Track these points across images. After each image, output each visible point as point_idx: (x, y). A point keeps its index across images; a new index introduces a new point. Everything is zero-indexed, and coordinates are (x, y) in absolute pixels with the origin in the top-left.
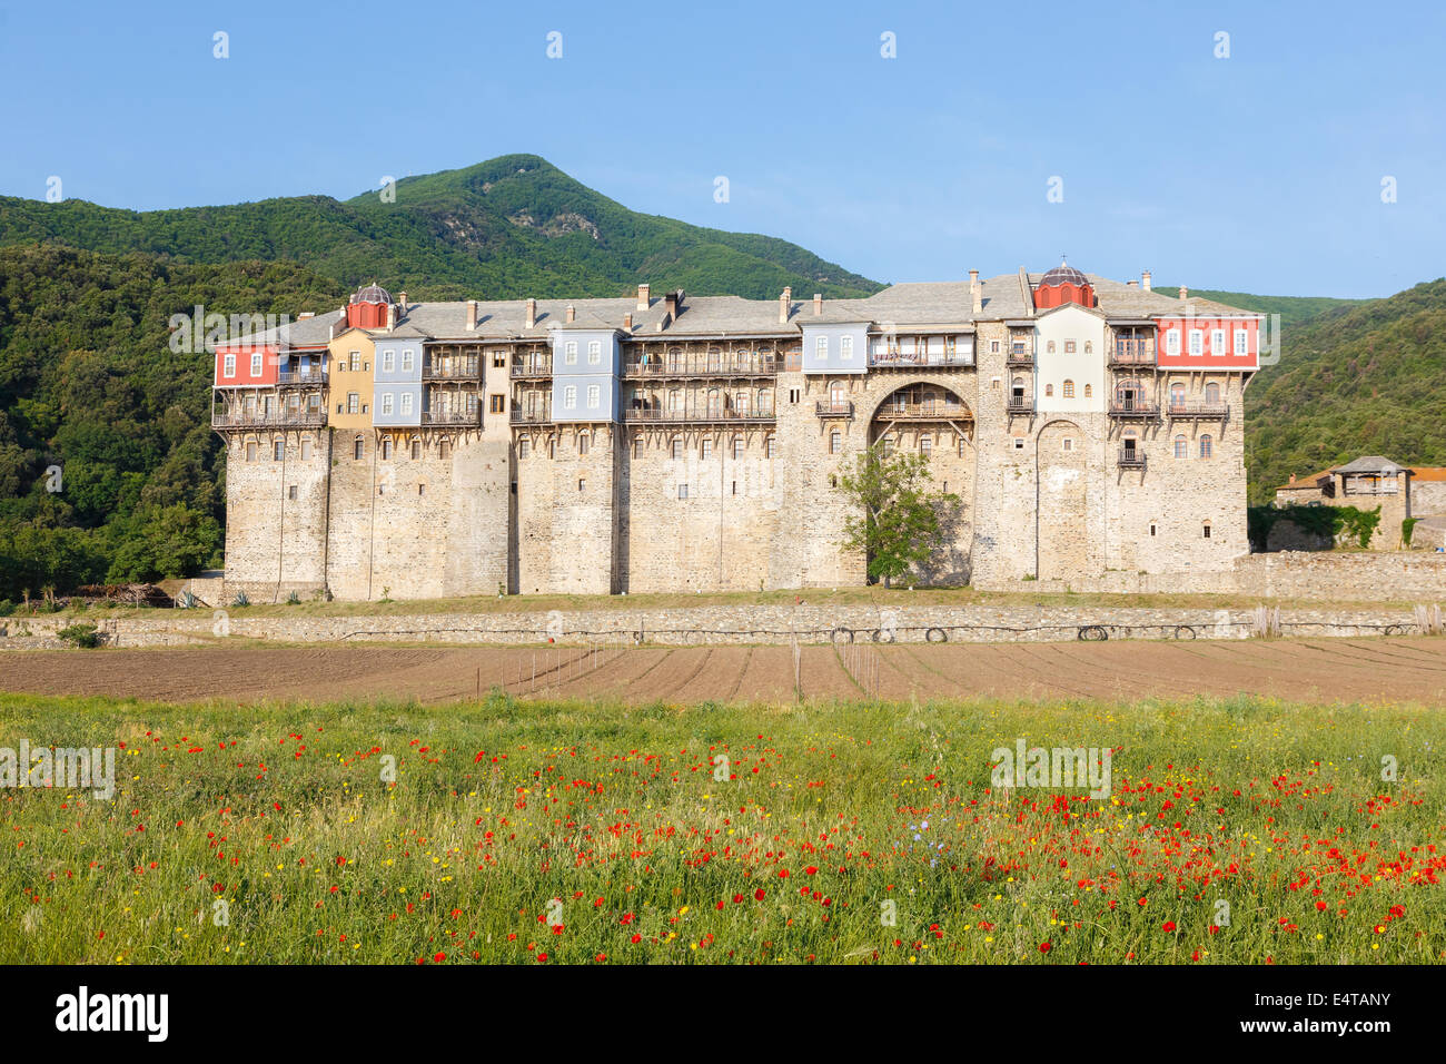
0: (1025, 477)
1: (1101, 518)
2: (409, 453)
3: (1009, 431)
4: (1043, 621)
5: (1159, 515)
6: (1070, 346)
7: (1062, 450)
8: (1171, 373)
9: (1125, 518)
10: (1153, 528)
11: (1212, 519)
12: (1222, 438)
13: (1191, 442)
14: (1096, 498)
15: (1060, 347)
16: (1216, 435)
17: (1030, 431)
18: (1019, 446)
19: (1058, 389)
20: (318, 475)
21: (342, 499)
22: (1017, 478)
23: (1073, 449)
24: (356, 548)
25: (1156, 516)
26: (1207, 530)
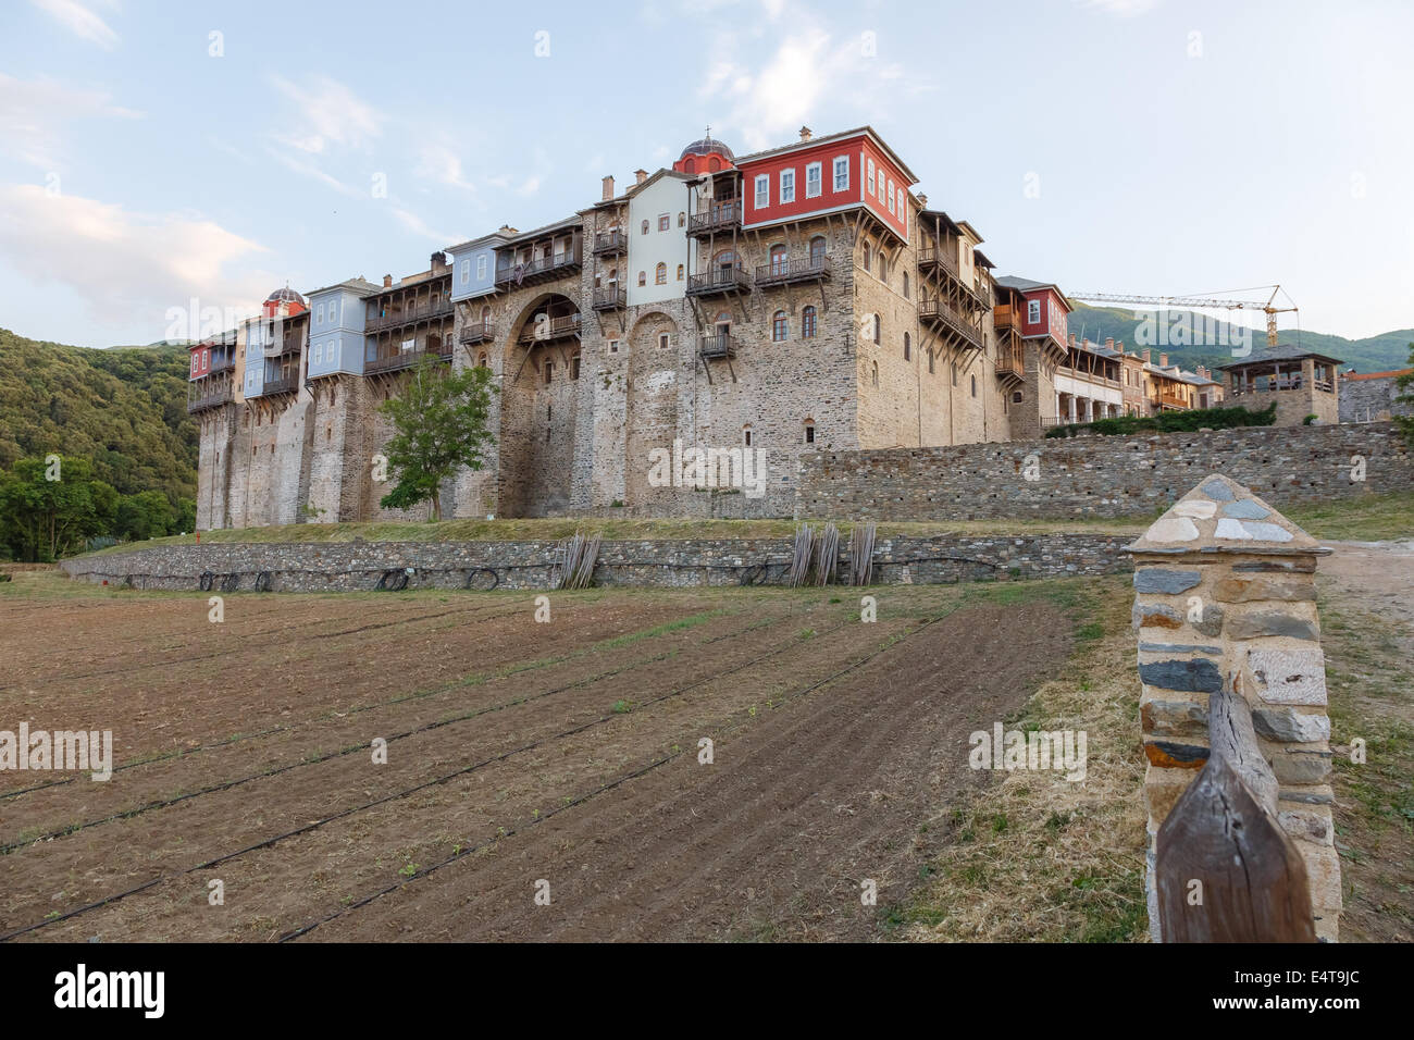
0: (614, 385)
1: (691, 429)
2: (269, 419)
3: (603, 335)
4: (354, 562)
5: (753, 419)
6: (663, 222)
7: (658, 349)
8: (765, 232)
9: (717, 424)
10: (748, 433)
11: (816, 418)
12: (826, 309)
13: (791, 319)
14: (686, 403)
15: (654, 226)
16: (817, 304)
17: (623, 330)
18: (615, 350)
19: (651, 278)
20: (223, 444)
21: (237, 464)
22: (606, 388)
23: (670, 346)
24: (240, 501)
25: (750, 419)
26: (810, 431)
